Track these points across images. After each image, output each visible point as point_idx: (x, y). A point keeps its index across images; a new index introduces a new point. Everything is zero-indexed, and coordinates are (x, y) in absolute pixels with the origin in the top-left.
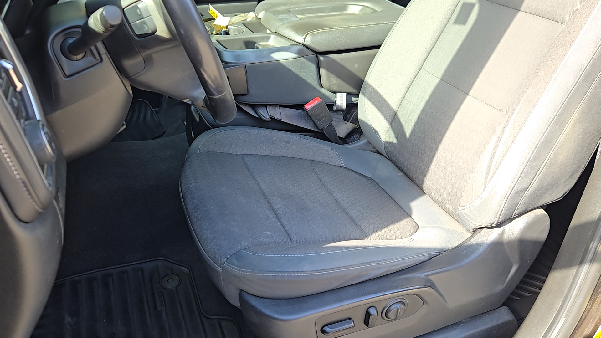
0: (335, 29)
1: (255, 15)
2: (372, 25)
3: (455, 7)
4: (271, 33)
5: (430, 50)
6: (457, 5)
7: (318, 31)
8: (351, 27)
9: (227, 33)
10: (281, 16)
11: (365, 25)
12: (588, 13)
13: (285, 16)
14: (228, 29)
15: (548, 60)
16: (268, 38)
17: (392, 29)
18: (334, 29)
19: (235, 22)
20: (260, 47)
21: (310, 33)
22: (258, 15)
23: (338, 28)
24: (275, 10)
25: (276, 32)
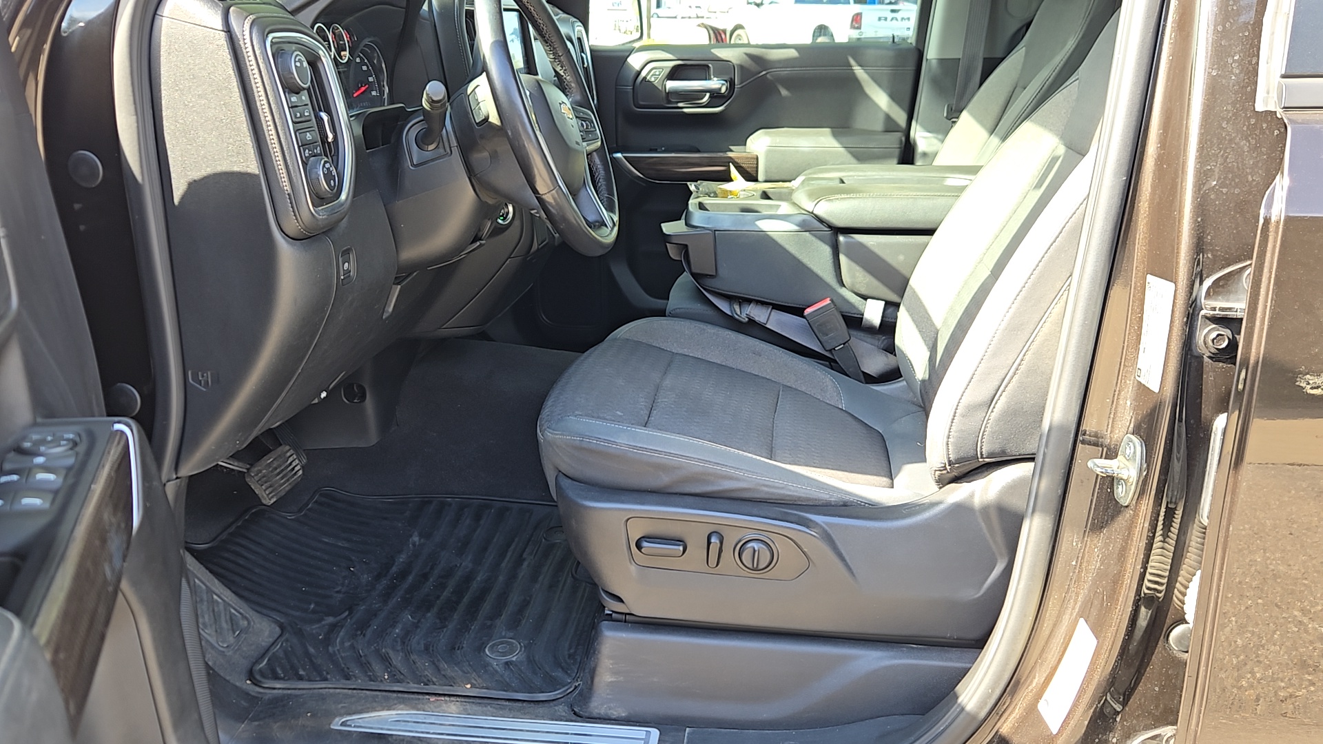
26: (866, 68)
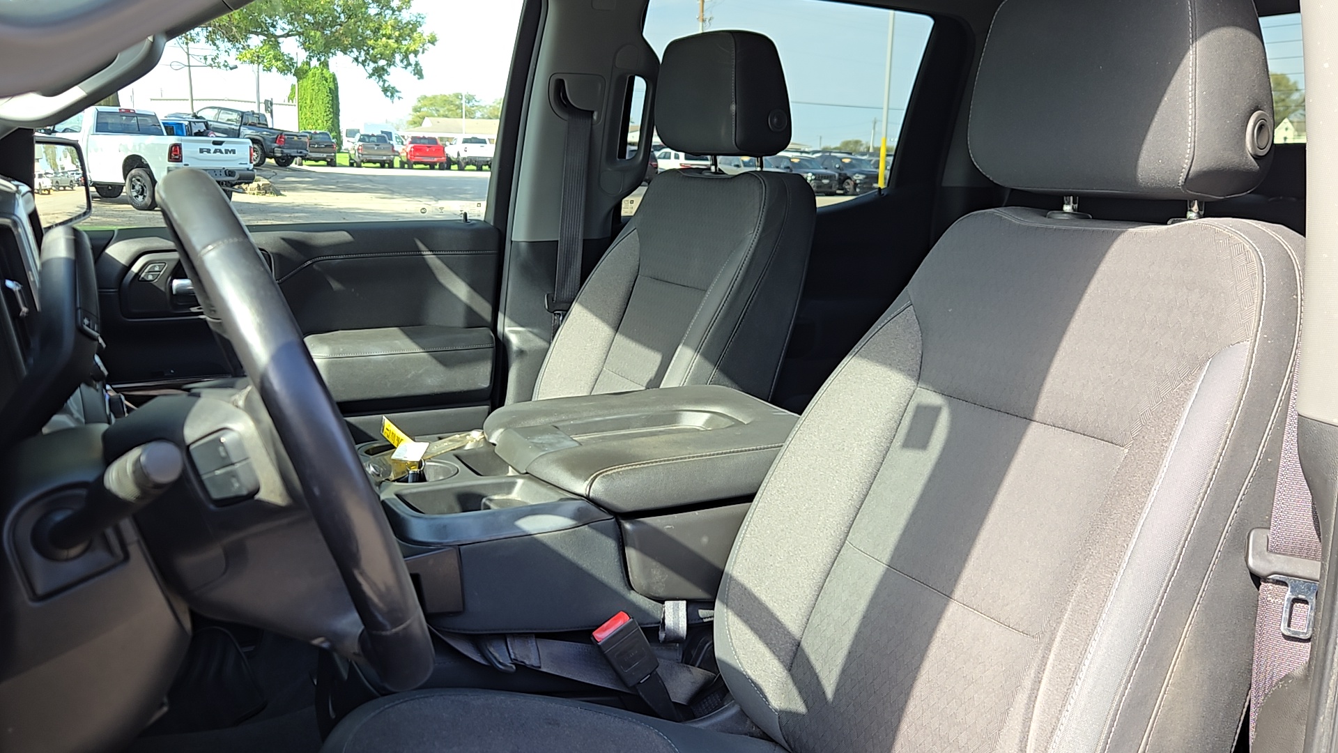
0: (654, 464)
1: (483, 436)
2: (733, 452)
3: (901, 415)
4: (517, 474)
5: (860, 503)
6: (905, 411)
7: (620, 470)
8: (689, 458)
9: (420, 478)
10: (540, 439)
11: (718, 454)
12: (1170, 426)
13: (547, 438)
14: (422, 469)
15: (1106, 523)
16: (510, 486)
17: (776, 461)
18: (652, 463)
19: (439, 453)
20: (492, 505)
21: (601, 473)
22: (490, 436)
23: (661, 461)
24: (526, 426)
25: (527, 473)
26: (436, 253)
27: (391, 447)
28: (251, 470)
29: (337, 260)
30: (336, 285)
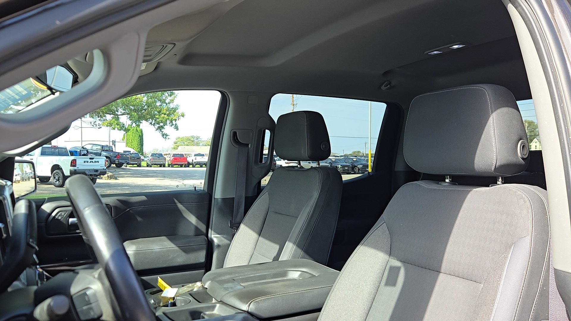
0: (277, 296)
1: (201, 285)
2: (311, 289)
3: (384, 271)
4: (217, 302)
5: (368, 311)
6: (385, 269)
7: (262, 299)
8: (292, 292)
9: (174, 304)
10: (226, 286)
11: (305, 290)
12: (500, 274)
13: (230, 285)
14: (175, 300)
15: (477, 319)
16: (213, 307)
17: (330, 293)
18: (276, 295)
19: (182, 293)
20: (205, 317)
21: (253, 301)
22: (205, 284)
23: (280, 294)
24: (221, 279)
25: (221, 301)
27: (161, 291)
28: (99, 306)
29: (141, 208)
30: (139, 219)
